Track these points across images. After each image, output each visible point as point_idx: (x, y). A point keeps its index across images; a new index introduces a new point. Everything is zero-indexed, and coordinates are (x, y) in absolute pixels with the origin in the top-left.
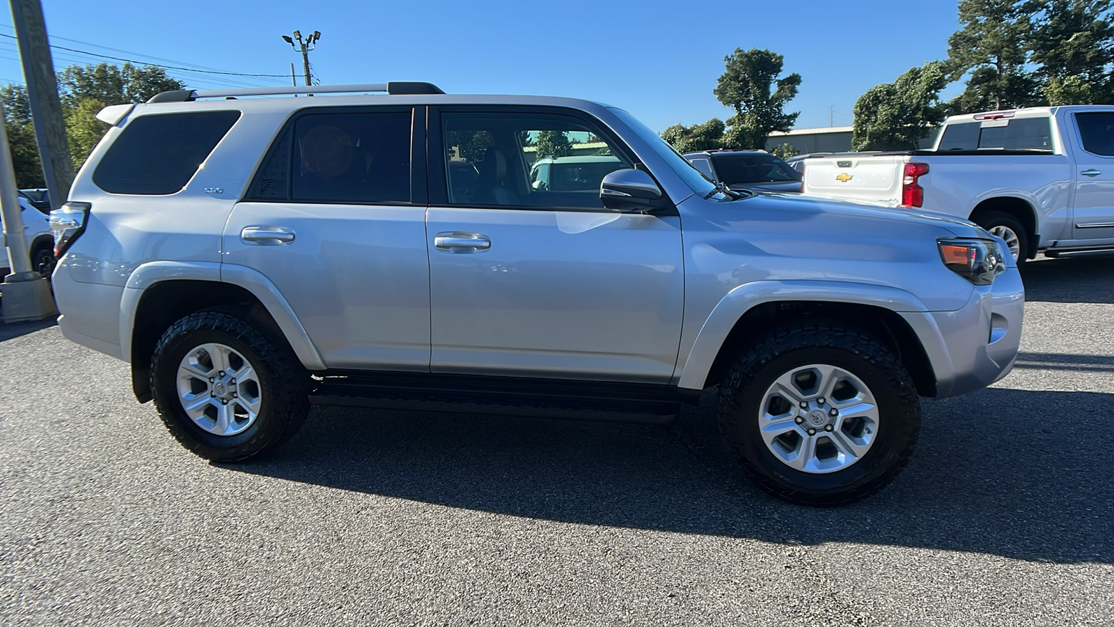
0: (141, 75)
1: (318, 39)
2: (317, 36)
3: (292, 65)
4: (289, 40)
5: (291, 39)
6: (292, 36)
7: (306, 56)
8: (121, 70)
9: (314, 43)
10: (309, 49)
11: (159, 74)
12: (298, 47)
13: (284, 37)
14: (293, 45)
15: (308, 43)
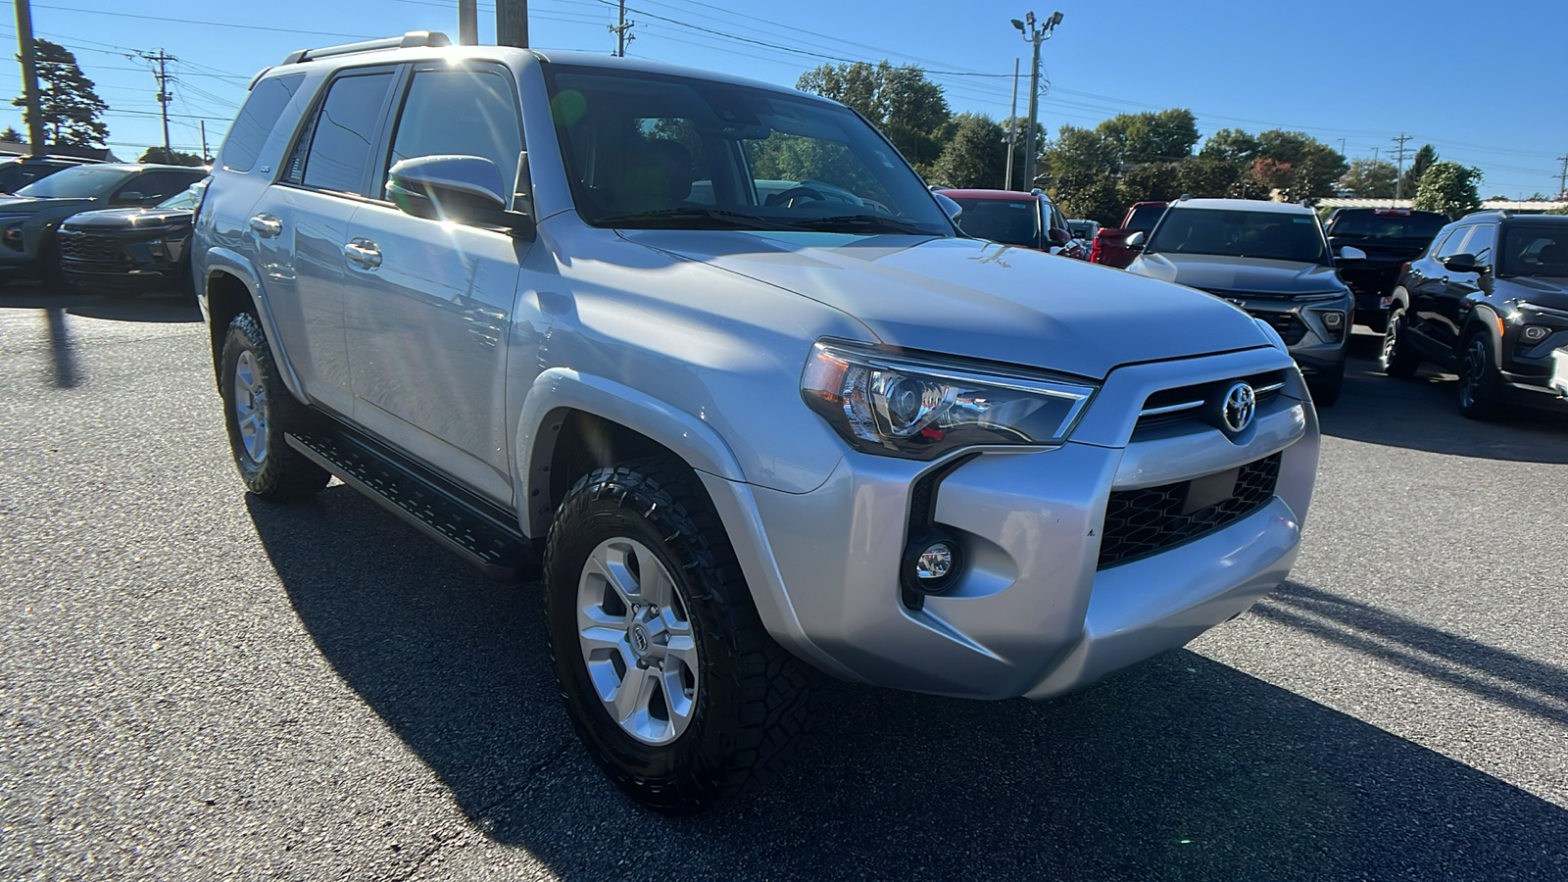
0: (897, 77)
1: (1058, 23)
2: (1057, 19)
3: (1018, 60)
4: (1018, 25)
5: (1022, 23)
6: (1023, 20)
7: (1037, 48)
8: (875, 69)
9: (1052, 29)
10: (1045, 37)
11: (916, 76)
12: (1029, 35)
13: (1013, 21)
14: (1024, 33)
15: (1044, 30)
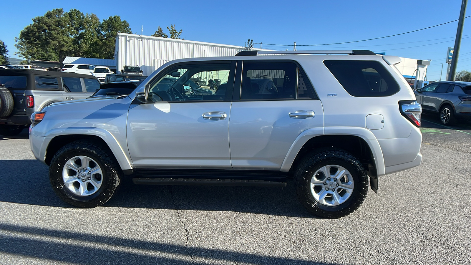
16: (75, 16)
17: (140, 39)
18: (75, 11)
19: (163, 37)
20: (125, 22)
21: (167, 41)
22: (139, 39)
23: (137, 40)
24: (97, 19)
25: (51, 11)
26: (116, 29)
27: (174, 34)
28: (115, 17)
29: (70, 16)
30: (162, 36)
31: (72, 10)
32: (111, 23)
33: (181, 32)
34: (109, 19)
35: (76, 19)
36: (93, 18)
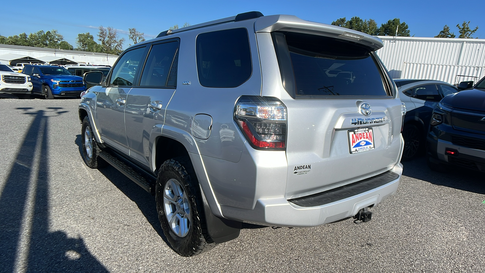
16: (355, 24)
17: (394, 41)
18: (355, 19)
19: (448, 38)
20: (403, 24)
21: (453, 42)
22: (392, 41)
23: (390, 42)
24: (375, 25)
25: (335, 21)
26: (393, 32)
27: (464, 32)
28: (394, 20)
29: (350, 24)
30: (448, 36)
31: (353, 18)
32: (389, 27)
33: (475, 30)
34: (388, 23)
35: (355, 26)
36: (371, 24)
